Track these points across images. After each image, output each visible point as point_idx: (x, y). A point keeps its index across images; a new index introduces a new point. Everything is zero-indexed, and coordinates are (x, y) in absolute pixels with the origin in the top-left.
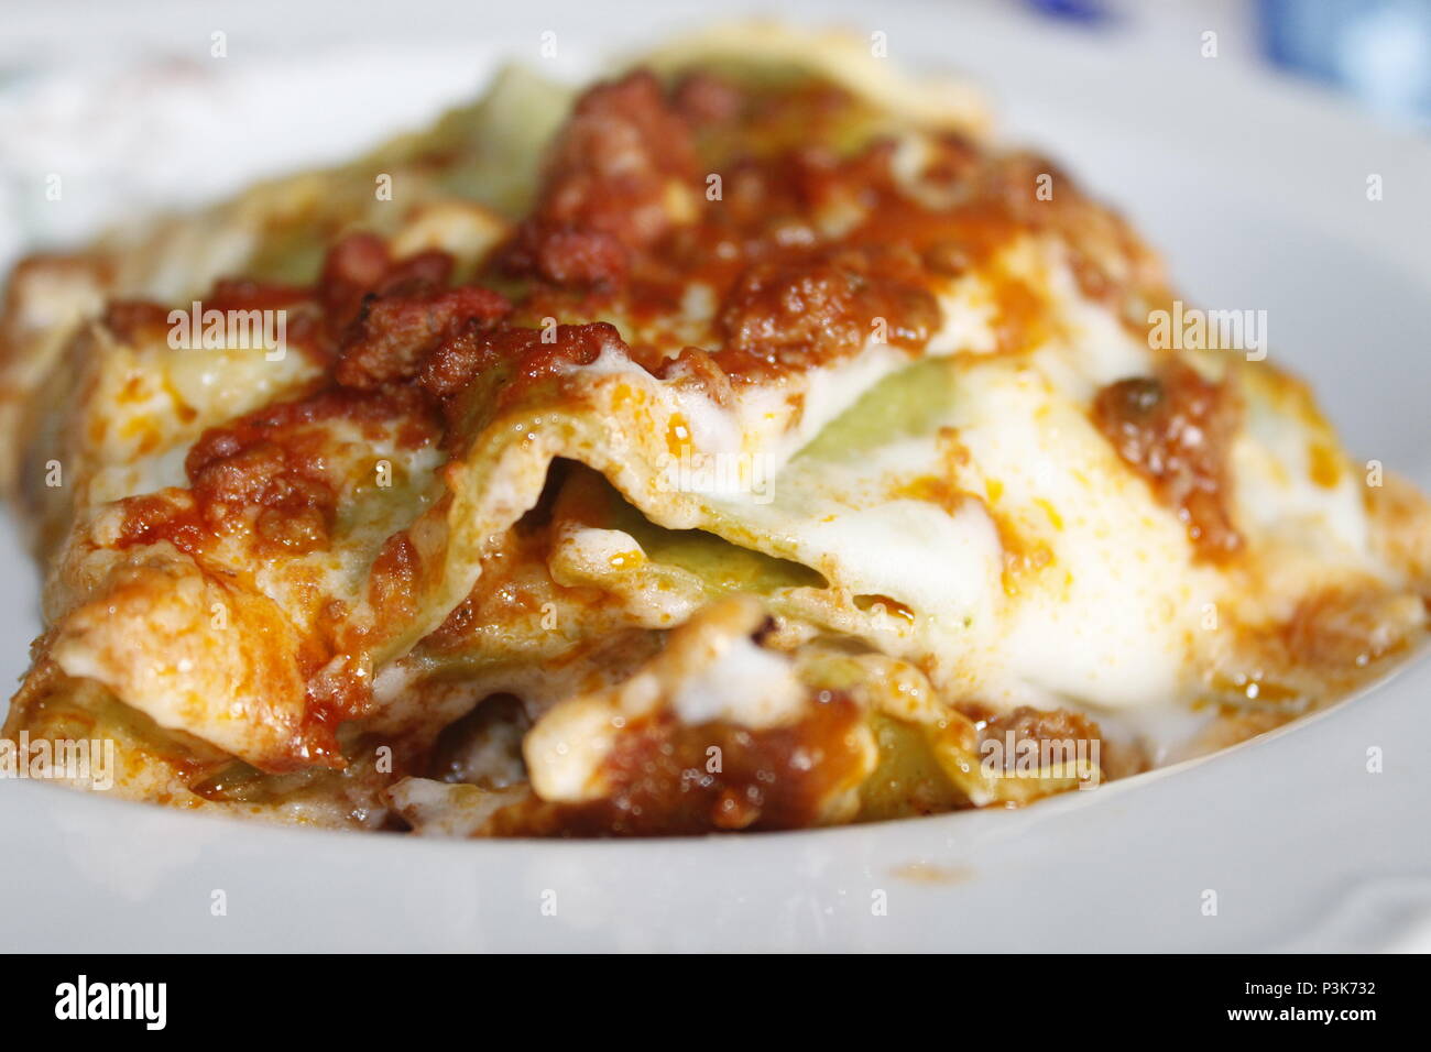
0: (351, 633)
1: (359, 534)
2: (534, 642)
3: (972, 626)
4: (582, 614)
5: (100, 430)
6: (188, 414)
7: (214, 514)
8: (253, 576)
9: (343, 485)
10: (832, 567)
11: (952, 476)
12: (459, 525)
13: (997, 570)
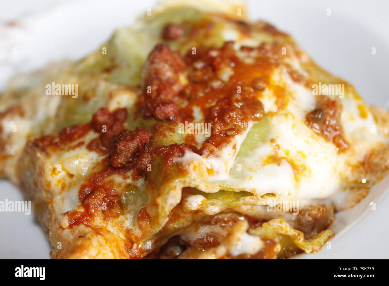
0: (136, 238)
1: (130, 207)
2: (182, 225)
3: (290, 195)
4: (193, 216)
5: (49, 184)
6: (71, 176)
7: (91, 212)
8: (106, 227)
9: (121, 194)
10: (254, 191)
11: (276, 153)
12: (162, 212)
13: (293, 176)
